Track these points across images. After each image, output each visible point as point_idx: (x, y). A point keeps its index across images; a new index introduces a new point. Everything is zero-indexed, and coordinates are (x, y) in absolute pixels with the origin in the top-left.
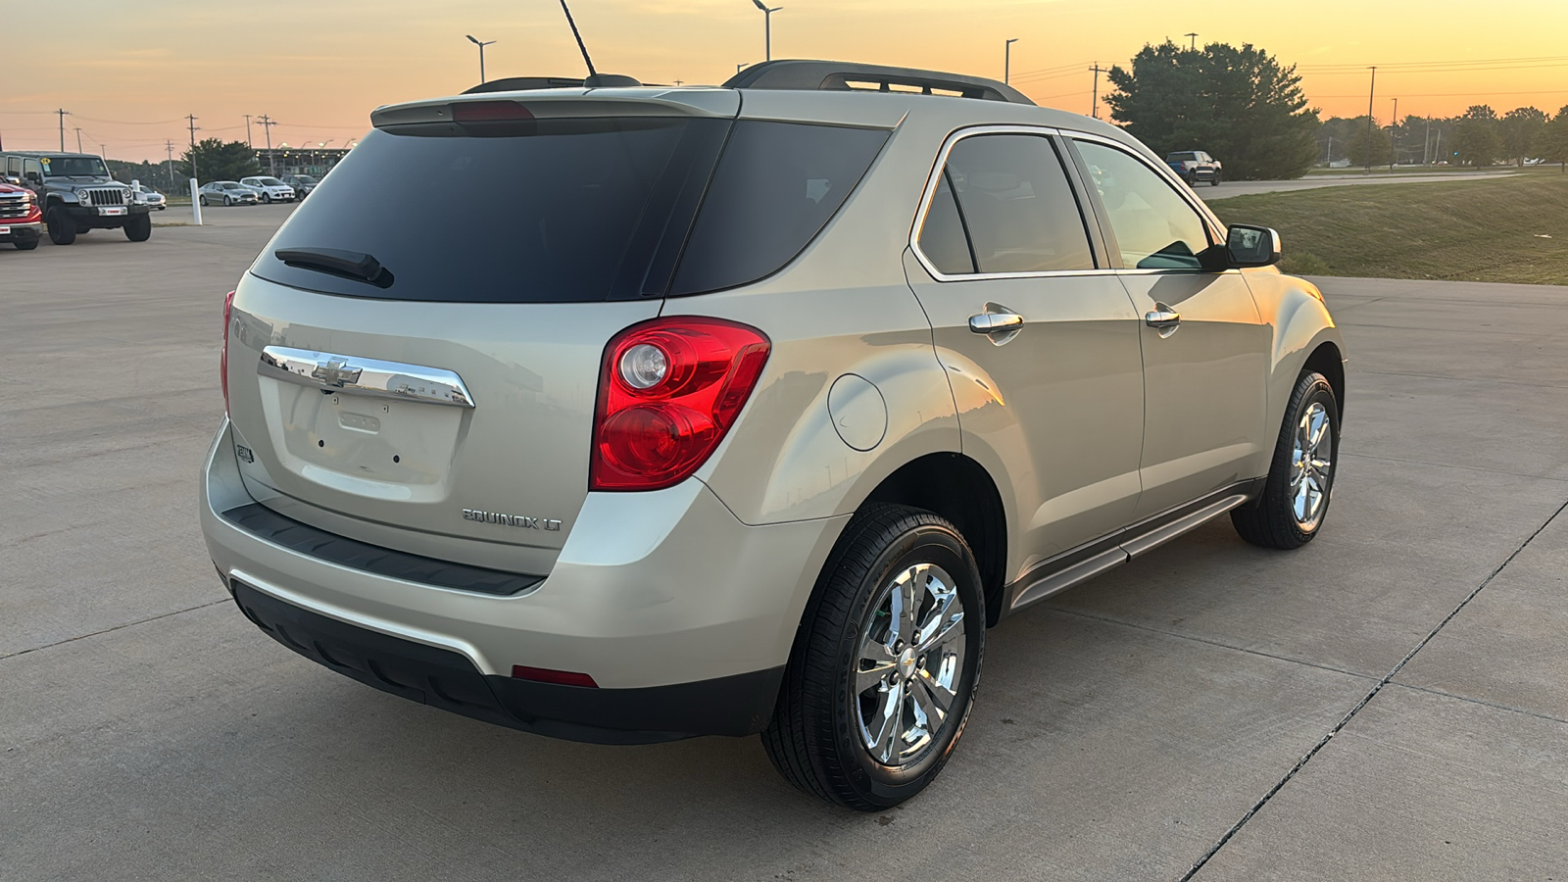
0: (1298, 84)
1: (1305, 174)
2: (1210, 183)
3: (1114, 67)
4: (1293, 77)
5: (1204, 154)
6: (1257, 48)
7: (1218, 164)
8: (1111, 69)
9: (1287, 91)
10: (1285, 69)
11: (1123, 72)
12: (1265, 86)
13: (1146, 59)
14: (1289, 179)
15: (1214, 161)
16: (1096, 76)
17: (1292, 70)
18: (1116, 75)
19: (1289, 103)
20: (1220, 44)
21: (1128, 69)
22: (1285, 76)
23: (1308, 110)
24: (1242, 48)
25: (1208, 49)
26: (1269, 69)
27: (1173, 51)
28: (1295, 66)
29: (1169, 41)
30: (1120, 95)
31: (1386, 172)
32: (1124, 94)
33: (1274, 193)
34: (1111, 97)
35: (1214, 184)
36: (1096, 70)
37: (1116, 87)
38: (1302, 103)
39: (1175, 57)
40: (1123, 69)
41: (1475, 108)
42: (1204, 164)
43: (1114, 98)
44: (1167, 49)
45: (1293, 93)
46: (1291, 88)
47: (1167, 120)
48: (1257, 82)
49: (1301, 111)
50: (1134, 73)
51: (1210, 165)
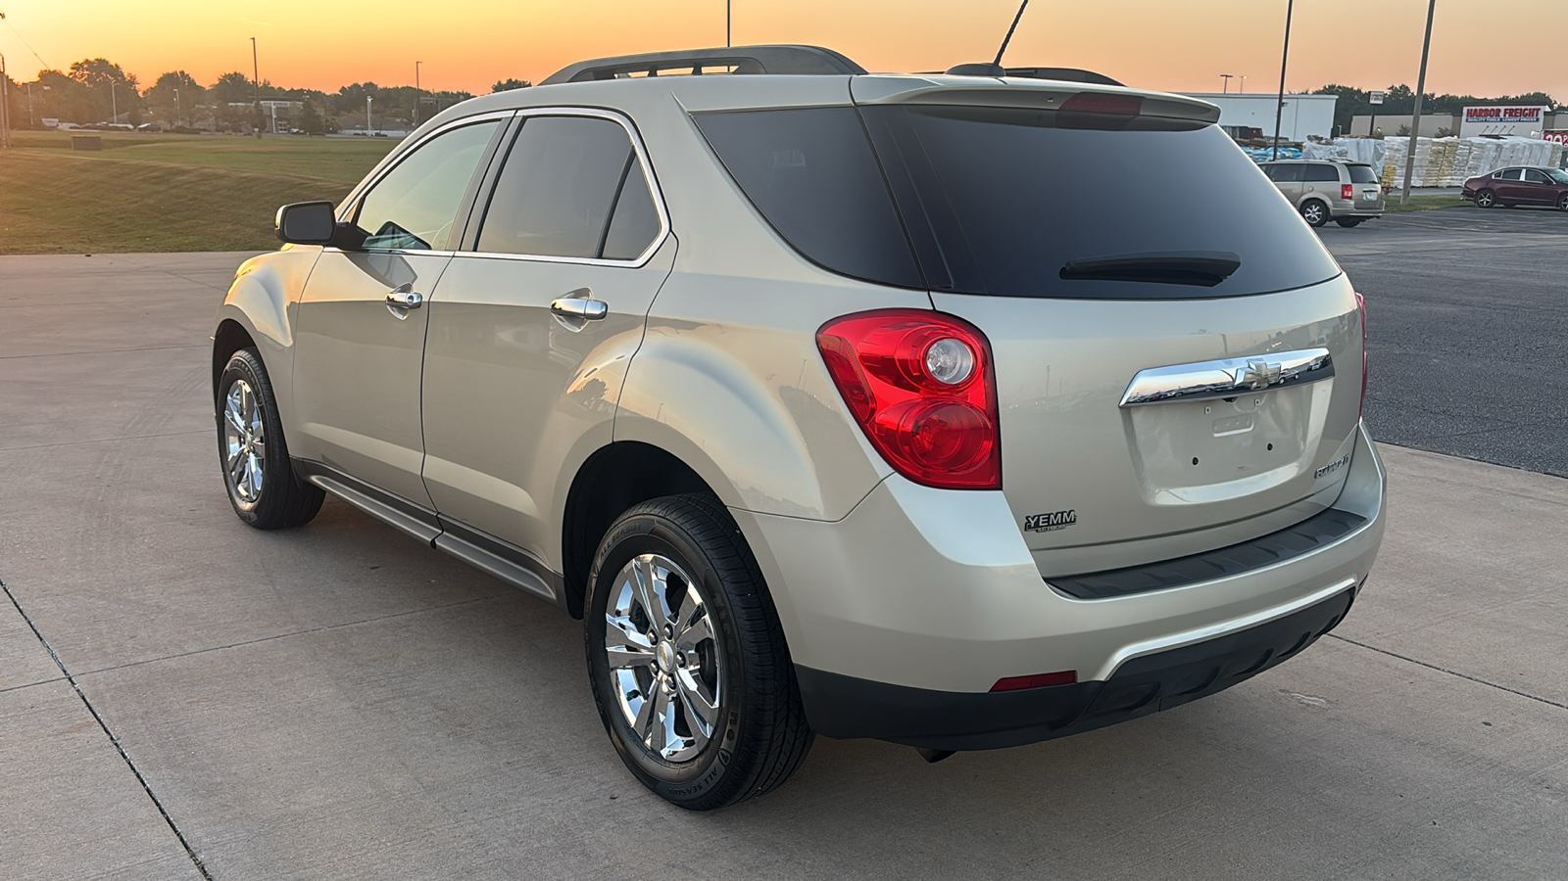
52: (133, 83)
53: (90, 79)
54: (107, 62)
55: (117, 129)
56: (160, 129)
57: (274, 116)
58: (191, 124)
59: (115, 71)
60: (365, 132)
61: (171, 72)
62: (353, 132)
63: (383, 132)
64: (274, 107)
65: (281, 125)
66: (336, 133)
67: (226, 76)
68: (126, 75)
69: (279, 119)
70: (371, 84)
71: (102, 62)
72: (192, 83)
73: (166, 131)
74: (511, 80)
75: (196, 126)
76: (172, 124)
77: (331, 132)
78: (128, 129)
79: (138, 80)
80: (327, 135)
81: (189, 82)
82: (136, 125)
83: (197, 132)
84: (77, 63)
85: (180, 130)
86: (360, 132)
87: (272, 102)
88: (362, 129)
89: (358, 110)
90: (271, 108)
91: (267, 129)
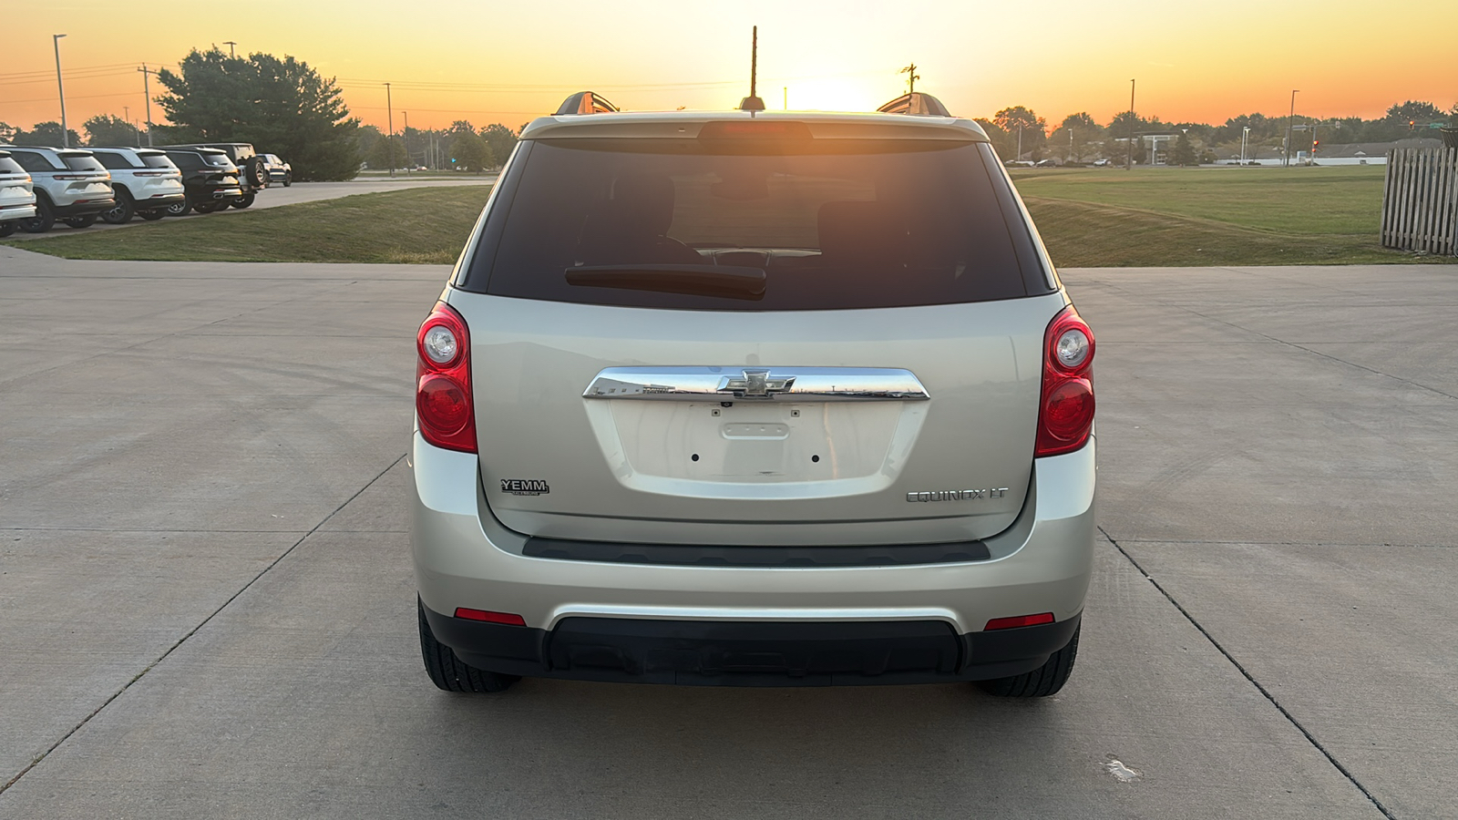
0: (339, 95)
1: (356, 175)
2: (282, 184)
3: (163, 70)
4: (335, 88)
5: (275, 157)
6: (299, 60)
7: (287, 167)
8: (159, 71)
9: (329, 102)
10: (326, 81)
11: (172, 76)
12: (310, 96)
13: (193, 62)
14: (342, 181)
15: (284, 163)
16: (146, 77)
17: (333, 82)
18: (165, 77)
19: (334, 112)
20: (264, 53)
21: (178, 73)
22: (326, 87)
23: (352, 119)
24: (285, 60)
25: (253, 58)
26: (312, 81)
27: (221, 57)
28: (334, 79)
29: (216, 48)
30: (171, 98)
31: (405, 175)
32: (175, 97)
33: (374, 193)
34: (162, 99)
35: (286, 185)
36: (145, 71)
37: (167, 89)
38: (344, 113)
39: (223, 63)
40: (171, 72)
41: (458, 123)
42: (276, 167)
43: (166, 100)
44: (214, 55)
45: (335, 104)
46: (334, 98)
47: (224, 123)
48: (302, 91)
49: (344, 120)
50: (184, 76)
51: (281, 167)
52: (1042, 125)
53: (1009, 123)
54: (1024, 109)
55: (1019, 165)
56: (1054, 164)
57: (1155, 149)
58: (1079, 158)
59: (1029, 116)
60: (1238, 161)
61: (1074, 114)
62: (1229, 161)
63: (1256, 161)
64: (1155, 141)
65: (1160, 157)
66: (1211, 163)
67: (1120, 115)
68: (1037, 119)
69: (1158, 151)
70: (1258, 115)
71: (1020, 109)
72: (1091, 123)
73: (1058, 166)
74: (1409, 102)
75: (1085, 160)
76: (1063, 160)
77: (1207, 163)
78: (1028, 165)
79: (1047, 122)
80: (1201, 165)
81: (1088, 122)
82: (1036, 161)
83: (1083, 165)
84: (1000, 112)
85: (1070, 165)
86: (1234, 161)
87: (1154, 136)
88: (1236, 159)
89: (1234, 141)
90: (1152, 142)
91: (1146, 161)
